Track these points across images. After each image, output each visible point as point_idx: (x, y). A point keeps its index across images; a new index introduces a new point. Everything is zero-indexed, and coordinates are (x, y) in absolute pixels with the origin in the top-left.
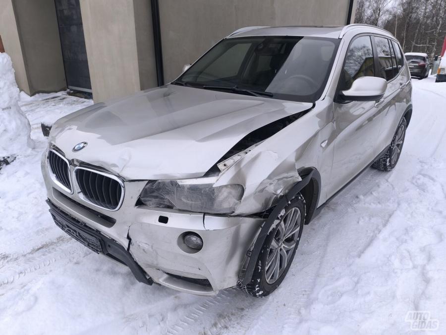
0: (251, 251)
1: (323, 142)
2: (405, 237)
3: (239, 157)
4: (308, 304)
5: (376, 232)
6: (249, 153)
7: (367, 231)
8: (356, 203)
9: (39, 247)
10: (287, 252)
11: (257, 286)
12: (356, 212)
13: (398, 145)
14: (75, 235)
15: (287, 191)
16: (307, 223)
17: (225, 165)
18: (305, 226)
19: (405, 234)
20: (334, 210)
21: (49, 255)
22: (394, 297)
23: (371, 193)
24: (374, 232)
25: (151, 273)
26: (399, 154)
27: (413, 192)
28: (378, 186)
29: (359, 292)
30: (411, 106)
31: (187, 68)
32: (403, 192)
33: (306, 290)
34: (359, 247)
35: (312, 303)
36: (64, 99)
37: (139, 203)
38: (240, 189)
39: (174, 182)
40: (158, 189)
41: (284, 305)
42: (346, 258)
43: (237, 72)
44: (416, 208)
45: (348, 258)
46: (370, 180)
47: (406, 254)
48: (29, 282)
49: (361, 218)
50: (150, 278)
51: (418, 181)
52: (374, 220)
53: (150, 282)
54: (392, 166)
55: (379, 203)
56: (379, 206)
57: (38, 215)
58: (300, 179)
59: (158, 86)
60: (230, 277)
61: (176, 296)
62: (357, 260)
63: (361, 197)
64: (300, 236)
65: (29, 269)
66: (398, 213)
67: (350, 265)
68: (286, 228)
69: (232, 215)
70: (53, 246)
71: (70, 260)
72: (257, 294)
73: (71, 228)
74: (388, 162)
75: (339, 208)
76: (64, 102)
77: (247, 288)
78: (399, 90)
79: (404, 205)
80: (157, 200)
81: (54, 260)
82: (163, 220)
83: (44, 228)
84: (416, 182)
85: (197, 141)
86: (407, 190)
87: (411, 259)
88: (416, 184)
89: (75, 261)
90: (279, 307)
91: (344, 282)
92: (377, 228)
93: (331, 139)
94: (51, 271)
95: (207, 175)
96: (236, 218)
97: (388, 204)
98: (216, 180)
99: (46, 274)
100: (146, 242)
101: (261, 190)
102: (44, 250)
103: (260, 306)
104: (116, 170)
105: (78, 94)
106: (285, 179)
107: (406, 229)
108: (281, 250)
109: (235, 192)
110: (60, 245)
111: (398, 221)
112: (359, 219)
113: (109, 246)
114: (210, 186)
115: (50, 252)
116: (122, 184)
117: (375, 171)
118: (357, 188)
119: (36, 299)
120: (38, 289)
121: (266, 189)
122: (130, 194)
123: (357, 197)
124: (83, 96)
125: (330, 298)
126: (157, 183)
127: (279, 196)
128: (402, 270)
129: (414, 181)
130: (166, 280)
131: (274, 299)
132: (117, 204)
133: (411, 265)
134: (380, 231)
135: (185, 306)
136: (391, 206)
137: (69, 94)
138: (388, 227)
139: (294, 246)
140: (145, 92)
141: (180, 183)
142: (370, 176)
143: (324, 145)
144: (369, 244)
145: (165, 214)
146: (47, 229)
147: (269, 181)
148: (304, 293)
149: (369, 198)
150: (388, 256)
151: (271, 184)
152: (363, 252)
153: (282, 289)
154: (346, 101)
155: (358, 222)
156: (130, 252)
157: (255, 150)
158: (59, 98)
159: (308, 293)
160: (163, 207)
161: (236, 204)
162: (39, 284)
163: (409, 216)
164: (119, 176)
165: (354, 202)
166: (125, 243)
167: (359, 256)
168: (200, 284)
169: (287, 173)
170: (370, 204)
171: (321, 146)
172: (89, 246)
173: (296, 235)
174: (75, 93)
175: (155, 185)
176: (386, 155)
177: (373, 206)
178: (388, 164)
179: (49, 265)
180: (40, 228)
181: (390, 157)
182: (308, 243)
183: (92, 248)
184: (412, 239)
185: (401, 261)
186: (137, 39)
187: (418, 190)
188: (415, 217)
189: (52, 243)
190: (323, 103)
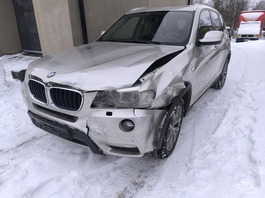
0: (161, 129)
1: (192, 68)
2: (236, 122)
3: (151, 75)
4: (191, 160)
5: (220, 120)
6: (156, 73)
7: (215, 120)
8: (206, 107)
9: (21, 144)
10: (176, 132)
11: (163, 151)
12: (206, 111)
13: (224, 74)
14: (50, 130)
15: (178, 94)
16: (184, 116)
17: (144, 80)
18: (183, 118)
19: (236, 120)
20: (194, 111)
21: (29, 147)
22: (237, 152)
23: (213, 101)
24: (219, 120)
25: (102, 147)
26: (225, 79)
27: (236, 99)
28: (216, 97)
29: (217, 151)
30: (230, 51)
31: (103, 33)
32: (230, 99)
33: (188, 153)
34: (212, 129)
35: (193, 159)
36: (21, 57)
37: (93, 106)
38: (153, 93)
39: (115, 90)
40: (104, 96)
41: (177, 162)
42: (206, 135)
43: (132, 35)
44: (239, 107)
45: (207, 135)
46: (211, 94)
47: (238, 130)
48: (19, 164)
49: (210, 114)
50: (102, 150)
51: (237, 93)
52: (217, 114)
53: (101, 153)
54: (222, 86)
55: (218, 105)
56: (219, 107)
57: (17, 125)
58: (185, 87)
59: (84, 44)
60: (149, 146)
61: (114, 162)
62: (213, 135)
63: (208, 103)
64: (181, 123)
65: (17, 156)
66: (230, 110)
67: (210, 138)
68: (176, 117)
69: (149, 108)
70: (30, 143)
71: (43, 149)
72: (163, 156)
73: (47, 126)
74: (220, 83)
75: (197, 110)
76: (22, 59)
77: (157, 153)
78: (225, 42)
79: (232, 106)
80: (104, 103)
81: (33, 150)
82: (109, 114)
83: (22, 133)
84: (236, 93)
85: (126, 67)
86: (232, 98)
87: (241, 132)
88: (236, 94)
89: (46, 149)
90: (174, 163)
91: (208, 147)
92: (220, 118)
93: (196, 67)
94: (32, 156)
95: (134, 85)
96: (152, 110)
97: (223, 105)
98: (140, 88)
99: (29, 158)
100: (99, 128)
101: (165, 93)
102: (25, 145)
103: (163, 164)
104: (77, 86)
105: (30, 54)
106: (177, 87)
107: (236, 118)
108: (173, 131)
109: (151, 95)
110: (35, 141)
111: (230, 114)
112: (209, 114)
113: (75, 133)
114: (137, 92)
115: (29, 146)
116: (82, 95)
117: (213, 89)
118: (205, 99)
119: (27, 172)
120: (27, 166)
121: (168, 93)
122: (87, 100)
123: (206, 103)
124: (34, 55)
125: (202, 156)
126: (104, 92)
127: (174, 97)
128: (238, 138)
129: (235, 93)
130: (111, 151)
131: (170, 159)
132: (79, 108)
133: (242, 136)
134: (222, 120)
135: (120, 168)
136: (225, 107)
137: (24, 54)
138: (226, 117)
139: (178, 129)
140: (76, 47)
141: (118, 91)
142: (210, 92)
143: (193, 69)
144: (218, 126)
145: (110, 110)
146: (24, 133)
147: (169, 88)
148: (187, 155)
149: (212, 104)
150: (229, 132)
151: (170, 89)
152: (215, 131)
153: (174, 154)
154: (201, 46)
155: (209, 116)
156: (89, 135)
157: (158, 71)
158: (18, 57)
159: (190, 154)
160: (108, 107)
161: (152, 102)
162: (26, 164)
163: (236, 111)
164: (80, 90)
165: (204, 106)
166: (85, 131)
167: (214, 133)
168: (132, 151)
169: (179, 83)
170: (214, 106)
171: (192, 70)
172: (60, 135)
173: (179, 123)
174: (28, 54)
175: (102, 94)
176: (219, 79)
177: (215, 107)
178: (220, 84)
179: (30, 153)
180: (20, 133)
181: (221, 80)
182: (184, 129)
183: (63, 136)
184: (240, 122)
185: (237, 133)
186: (70, 17)
187: (238, 98)
188: (239, 111)
189: (29, 141)
190: (190, 46)
